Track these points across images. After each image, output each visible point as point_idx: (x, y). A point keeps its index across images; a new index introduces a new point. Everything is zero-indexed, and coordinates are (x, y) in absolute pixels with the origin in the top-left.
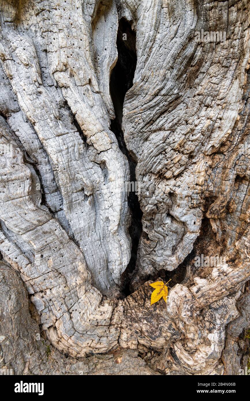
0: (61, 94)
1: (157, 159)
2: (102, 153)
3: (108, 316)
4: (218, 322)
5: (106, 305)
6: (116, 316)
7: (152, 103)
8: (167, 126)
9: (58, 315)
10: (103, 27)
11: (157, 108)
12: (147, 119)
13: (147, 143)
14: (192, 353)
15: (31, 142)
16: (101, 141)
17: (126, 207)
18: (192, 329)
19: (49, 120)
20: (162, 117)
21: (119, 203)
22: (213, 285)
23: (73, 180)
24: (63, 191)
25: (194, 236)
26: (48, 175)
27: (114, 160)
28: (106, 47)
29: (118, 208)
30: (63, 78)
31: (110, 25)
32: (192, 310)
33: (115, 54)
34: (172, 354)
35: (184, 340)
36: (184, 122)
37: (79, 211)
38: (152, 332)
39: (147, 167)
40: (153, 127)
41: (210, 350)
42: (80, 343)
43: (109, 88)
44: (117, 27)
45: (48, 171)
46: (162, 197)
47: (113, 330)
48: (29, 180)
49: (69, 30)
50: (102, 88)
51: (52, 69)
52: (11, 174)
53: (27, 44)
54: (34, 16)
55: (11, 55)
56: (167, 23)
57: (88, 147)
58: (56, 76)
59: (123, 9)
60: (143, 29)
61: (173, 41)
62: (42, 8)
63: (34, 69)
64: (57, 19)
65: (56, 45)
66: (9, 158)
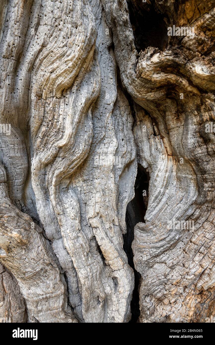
0: (92, 231)
1: (158, 288)
2: (116, 271)
7: (158, 245)
8: (169, 262)
10: (126, 176)
11: (162, 248)
12: (153, 254)
13: (152, 269)
15: (67, 264)
16: (116, 264)
17: (129, 309)
19: (83, 255)
20: (164, 254)
21: (124, 310)
23: (92, 292)
24: (84, 301)
26: (74, 285)
27: (124, 277)
28: (127, 190)
29: (123, 314)
30: (95, 222)
31: (131, 174)
33: (133, 195)
36: (181, 264)
37: (93, 313)
39: (150, 291)
40: (157, 260)
43: (125, 217)
44: (136, 174)
45: (74, 282)
46: (159, 318)
48: (63, 295)
49: (103, 193)
50: (120, 217)
51: (89, 216)
52: (52, 293)
53: (75, 204)
54: (81, 182)
55: (63, 211)
56: (175, 183)
57: (105, 265)
58: (90, 221)
59: (142, 160)
60: (156, 184)
61: (178, 206)
62: (87, 179)
63: (77, 221)
64: (97, 185)
65: (94, 202)
66: (52, 280)
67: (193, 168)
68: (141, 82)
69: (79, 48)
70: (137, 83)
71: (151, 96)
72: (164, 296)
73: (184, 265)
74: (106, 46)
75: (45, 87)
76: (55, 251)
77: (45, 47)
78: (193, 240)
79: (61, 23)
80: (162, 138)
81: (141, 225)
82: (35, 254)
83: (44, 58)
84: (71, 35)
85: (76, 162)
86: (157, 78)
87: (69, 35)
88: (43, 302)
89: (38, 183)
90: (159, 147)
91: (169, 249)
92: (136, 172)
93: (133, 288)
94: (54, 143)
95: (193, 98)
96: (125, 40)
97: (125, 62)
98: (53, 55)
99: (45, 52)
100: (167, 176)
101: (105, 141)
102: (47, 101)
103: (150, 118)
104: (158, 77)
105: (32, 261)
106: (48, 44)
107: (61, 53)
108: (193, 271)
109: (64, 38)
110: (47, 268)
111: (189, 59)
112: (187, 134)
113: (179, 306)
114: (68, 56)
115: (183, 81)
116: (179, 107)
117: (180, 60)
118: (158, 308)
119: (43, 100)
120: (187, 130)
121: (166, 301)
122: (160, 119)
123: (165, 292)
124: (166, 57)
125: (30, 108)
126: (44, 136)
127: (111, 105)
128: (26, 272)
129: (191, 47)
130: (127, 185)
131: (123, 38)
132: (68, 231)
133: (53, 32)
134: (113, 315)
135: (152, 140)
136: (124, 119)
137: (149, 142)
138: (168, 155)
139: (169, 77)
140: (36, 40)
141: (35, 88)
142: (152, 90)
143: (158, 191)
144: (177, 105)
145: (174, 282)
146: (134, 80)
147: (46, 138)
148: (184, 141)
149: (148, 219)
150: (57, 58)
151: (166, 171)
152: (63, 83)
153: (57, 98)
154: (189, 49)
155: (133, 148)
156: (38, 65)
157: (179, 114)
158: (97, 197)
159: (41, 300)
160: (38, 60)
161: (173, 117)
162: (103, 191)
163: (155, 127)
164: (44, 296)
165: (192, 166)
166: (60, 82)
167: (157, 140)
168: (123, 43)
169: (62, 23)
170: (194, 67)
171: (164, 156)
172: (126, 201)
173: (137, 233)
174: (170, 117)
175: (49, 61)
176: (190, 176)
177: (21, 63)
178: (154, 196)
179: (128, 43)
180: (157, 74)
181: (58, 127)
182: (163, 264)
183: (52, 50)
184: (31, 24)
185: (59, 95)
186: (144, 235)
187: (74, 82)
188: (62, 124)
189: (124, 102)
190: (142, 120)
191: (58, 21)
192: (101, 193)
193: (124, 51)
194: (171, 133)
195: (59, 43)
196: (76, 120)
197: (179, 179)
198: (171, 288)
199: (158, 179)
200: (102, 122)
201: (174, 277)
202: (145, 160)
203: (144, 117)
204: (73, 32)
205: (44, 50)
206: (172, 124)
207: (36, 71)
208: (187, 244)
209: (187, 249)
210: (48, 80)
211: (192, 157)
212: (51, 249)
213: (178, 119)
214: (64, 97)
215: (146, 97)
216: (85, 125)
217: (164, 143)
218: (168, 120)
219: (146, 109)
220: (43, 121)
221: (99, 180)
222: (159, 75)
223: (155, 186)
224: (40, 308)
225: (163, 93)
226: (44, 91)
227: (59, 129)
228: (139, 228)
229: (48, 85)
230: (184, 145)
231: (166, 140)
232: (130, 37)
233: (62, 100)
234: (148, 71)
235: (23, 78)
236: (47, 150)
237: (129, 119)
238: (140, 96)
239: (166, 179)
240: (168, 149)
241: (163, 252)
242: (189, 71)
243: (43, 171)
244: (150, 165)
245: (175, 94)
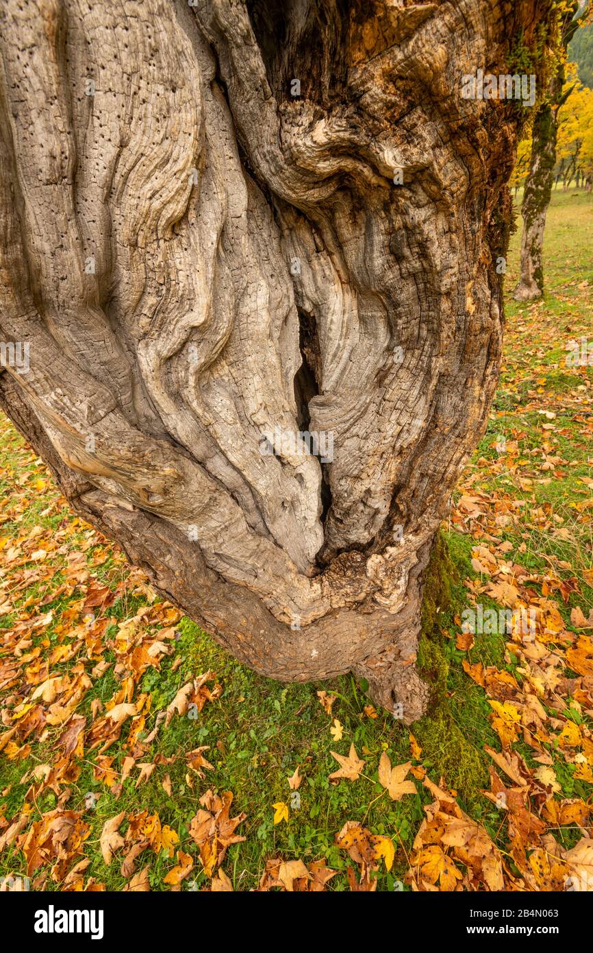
1: (354, 466)
2: (298, 467)
3: (319, 592)
4: (404, 570)
5: (315, 584)
6: (325, 590)
7: (346, 418)
8: (362, 433)
9: (285, 604)
10: (286, 336)
11: (352, 420)
12: (342, 430)
13: (342, 449)
14: (388, 597)
16: (297, 458)
18: (387, 582)
20: (355, 425)
22: (401, 550)
25: (384, 516)
26: (250, 502)
27: (309, 470)
29: (315, 509)
30: (260, 417)
31: (291, 328)
32: (386, 571)
33: (299, 360)
34: (374, 601)
35: (381, 590)
36: (377, 430)
38: (355, 592)
39: (343, 473)
40: (347, 435)
41: (399, 591)
42: (306, 616)
47: (325, 600)
49: (264, 373)
51: (250, 413)
52: (231, 519)
53: (228, 402)
54: (226, 367)
55: (214, 418)
56: (357, 326)
57: (283, 465)
58: (254, 419)
59: (303, 301)
60: (331, 335)
61: (366, 360)
62: (236, 359)
63: (239, 425)
64: (252, 365)
65: (253, 390)
66: (225, 506)
67: (382, 302)
68: (296, 173)
69: (191, 138)
70: (287, 174)
71: (315, 195)
72: (362, 471)
73: (380, 431)
74: (206, 82)
75: (143, 227)
76: (213, 473)
77: (126, 146)
78: (387, 397)
79: (141, 85)
80: (330, 254)
81: (318, 399)
82: (197, 485)
83: (130, 170)
84: (168, 111)
85: (221, 343)
86: (324, 168)
87: (164, 112)
88: (223, 533)
89: (162, 391)
90: (327, 272)
91: (360, 417)
92: (298, 323)
93: (321, 478)
94: (177, 321)
95: (378, 191)
96: (251, 80)
97: (257, 125)
98: (147, 163)
99: (128, 157)
100: (345, 319)
101: (250, 290)
102: (148, 249)
103: (306, 222)
104: (326, 166)
105: (196, 494)
106: (129, 138)
107: (162, 156)
108: (390, 433)
109: (158, 120)
110: (215, 495)
111: (374, 133)
112: (372, 251)
113: (378, 475)
114: (175, 161)
115: (365, 170)
116: (355, 201)
117: (361, 138)
118: (355, 486)
119: (140, 249)
120: (372, 245)
121: (364, 476)
122: (325, 223)
123: (362, 467)
124: (338, 134)
125: (116, 268)
126: (155, 313)
127: (243, 216)
128: (194, 509)
129: (376, 115)
130: (289, 349)
131: (248, 75)
132: (230, 442)
133: (132, 107)
134: (303, 515)
135: (315, 262)
136: (265, 235)
137: (311, 267)
138: (342, 283)
139: (343, 164)
140: (99, 131)
141: (123, 233)
142: (316, 184)
143: (336, 346)
144: (352, 197)
145: (371, 453)
146: (282, 168)
147: (162, 315)
148: (368, 263)
149: (327, 389)
150: (156, 167)
151: (344, 312)
152: (176, 214)
153: (165, 240)
154: (374, 118)
155: (289, 285)
156: (120, 186)
157: (356, 213)
158: (256, 382)
159: (219, 532)
160: (118, 177)
161: (347, 220)
162: (262, 370)
163: (316, 236)
164: (223, 526)
165: (381, 300)
166: (171, 213)
167: (322, 260)
168: (247, 85)
169: (143, 83)
170: (381, 150)
171: (336, 286)
172: (293, 372)
173: (314, 411)
174: (342, 220)
175: (142, 176)
176: (379, 314)
177: (80, 185)
178: (331, 353)
179: (258, 86)
180: (325, 161)
181: (180, 293)
182: (355, 438)
183: (141, 151)
184: (74, 88)
185: (168, 236)
186: (326, 411)
187: (189, 204)
188: (187, 287)
189: (257, 197)
190: (293, 227)
191: (135, 79)
192: (261, 374)
193: (251, 103)
194: (345, 248)
195: (150, 132)
196: (211, 276)
197: (362, 320)
198: (367, 460)
199: (333, 327)
200: (238, 256)
201: (371, 447)
202: (308, 298)
203: (296, 222)
204: (171, 100)
205: (124, 153)
206: (346, 232)
207: (118, 200)
208: (380, 404)
209: (380, 411)
210: (148, 214)
211: (382, 288)
212: (208, 473)
213: (355, 223)
214: (177, 235)
215: (305, 197)
216: (221, 276)
217: (333, 263)
218: (340, 227)
219: (301, 208)
220: (145, 286)
221: (253, 356)
222: (328, 163)
223: (331, 339)
224: (220, 541)
225: (333, 189)
226: (141, 233)
227: (182, 296)
228: (317, 404)
229: (149, 223)
230: (368, 270)
231: (336, 258)
232: (260, 70)
233: (175, 243)
234: (308, 157)
235: (97, 219)
236: (168, 335)
237: (273, 232)
238: (294, 196)
239: (345, 325)
240: (342, 273)
241: (353, 425)
242: (374, 157)
243: (164, 369)
244: (316, 306)
245: (349, 181)
